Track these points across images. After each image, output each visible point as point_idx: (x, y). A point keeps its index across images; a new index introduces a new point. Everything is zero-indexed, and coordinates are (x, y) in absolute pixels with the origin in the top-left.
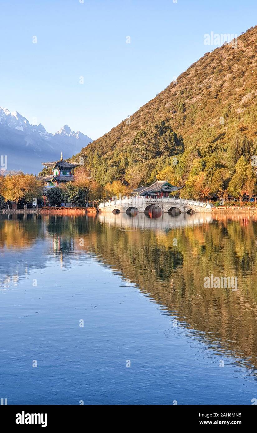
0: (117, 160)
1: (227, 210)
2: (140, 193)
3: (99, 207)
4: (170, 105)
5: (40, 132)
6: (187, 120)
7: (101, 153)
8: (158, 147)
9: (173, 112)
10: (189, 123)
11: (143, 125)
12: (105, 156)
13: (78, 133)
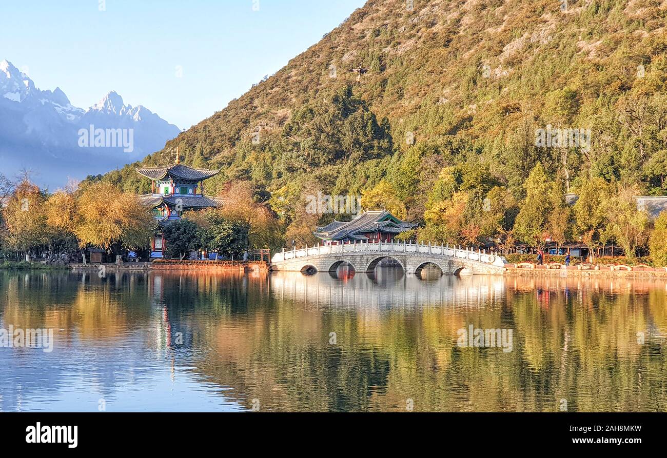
0: (244, 166)
1: (536, 269)
2: (333, 235)
3: (272, 260)
4: (352, 58)
5: (56, 104)
6: (388, 87)
7: (208, 151)
8: (338, 141)
9: (358, 71)
10: (392, 94)
11: (296, 96)
12: (218, 158)
13: (139, 109)
